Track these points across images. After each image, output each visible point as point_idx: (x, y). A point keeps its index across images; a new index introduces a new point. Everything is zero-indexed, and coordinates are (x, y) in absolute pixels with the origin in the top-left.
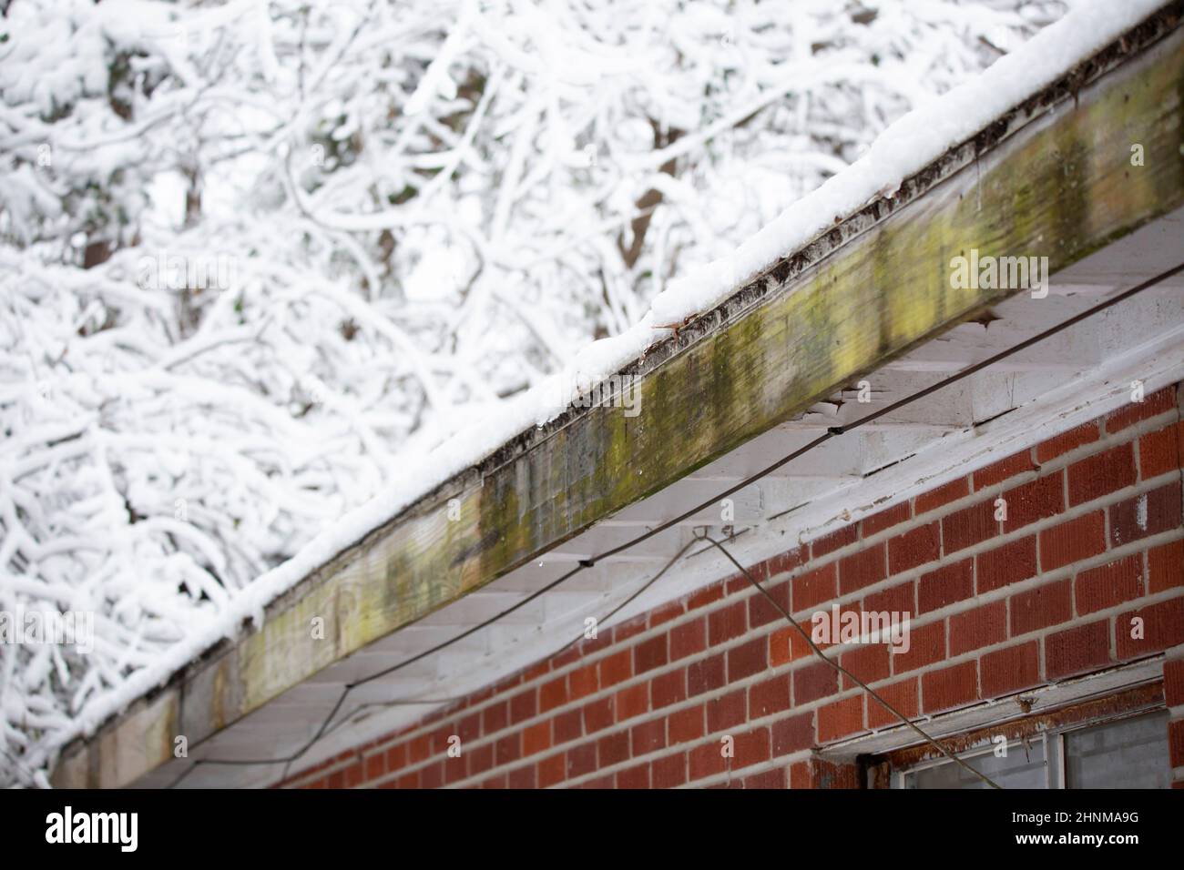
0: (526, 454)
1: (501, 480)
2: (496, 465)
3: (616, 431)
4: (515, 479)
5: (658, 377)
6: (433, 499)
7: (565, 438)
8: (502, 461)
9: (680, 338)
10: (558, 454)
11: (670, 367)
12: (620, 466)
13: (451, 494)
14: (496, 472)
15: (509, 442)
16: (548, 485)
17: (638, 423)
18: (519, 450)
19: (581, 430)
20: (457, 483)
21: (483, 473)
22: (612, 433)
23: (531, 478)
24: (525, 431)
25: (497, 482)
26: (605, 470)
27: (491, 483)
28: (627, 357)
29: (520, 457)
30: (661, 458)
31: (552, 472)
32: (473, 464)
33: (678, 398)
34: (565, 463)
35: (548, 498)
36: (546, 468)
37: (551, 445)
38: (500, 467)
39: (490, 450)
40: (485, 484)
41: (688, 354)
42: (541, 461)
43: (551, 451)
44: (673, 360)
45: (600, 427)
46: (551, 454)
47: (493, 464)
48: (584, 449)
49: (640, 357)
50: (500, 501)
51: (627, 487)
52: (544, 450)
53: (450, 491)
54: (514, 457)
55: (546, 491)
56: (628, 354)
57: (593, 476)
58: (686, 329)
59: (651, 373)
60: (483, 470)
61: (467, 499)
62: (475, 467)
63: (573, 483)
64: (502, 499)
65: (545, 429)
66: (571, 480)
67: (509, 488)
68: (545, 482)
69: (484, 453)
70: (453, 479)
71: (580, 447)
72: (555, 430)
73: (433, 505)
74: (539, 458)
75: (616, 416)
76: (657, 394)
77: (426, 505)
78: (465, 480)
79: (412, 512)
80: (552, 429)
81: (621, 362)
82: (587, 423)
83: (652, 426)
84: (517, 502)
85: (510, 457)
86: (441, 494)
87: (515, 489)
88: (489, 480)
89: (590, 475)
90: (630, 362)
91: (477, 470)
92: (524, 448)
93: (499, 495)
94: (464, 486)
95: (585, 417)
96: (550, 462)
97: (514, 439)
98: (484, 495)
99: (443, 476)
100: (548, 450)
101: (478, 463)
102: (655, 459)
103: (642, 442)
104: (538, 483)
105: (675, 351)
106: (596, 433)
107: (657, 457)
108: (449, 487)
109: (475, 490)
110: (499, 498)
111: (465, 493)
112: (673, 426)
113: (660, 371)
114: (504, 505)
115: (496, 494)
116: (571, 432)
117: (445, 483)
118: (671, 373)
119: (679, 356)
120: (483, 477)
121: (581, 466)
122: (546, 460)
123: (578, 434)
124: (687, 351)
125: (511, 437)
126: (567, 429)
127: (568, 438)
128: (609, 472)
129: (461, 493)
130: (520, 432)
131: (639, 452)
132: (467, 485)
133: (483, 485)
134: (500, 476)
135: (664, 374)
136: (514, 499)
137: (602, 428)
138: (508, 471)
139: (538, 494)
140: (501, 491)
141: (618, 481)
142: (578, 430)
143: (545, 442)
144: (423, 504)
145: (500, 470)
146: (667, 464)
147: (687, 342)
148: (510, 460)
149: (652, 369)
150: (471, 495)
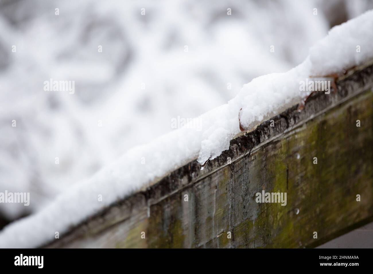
0: (192, 186)
1: (168, 210)
2: (163, 194)
3: (278, 176)
4: (181, 211)
5: (319, 125)
6: (101, 220)
7: (229, 175)
8: (169, 191)
9: (340, 88)
10: (223, 191)
11: (330, 116)
12: (282, 214)
13: (119, 219)
14: (163, 201)
15: (175, 172)
16: (213, 223)
17: (299, 171)
18: (184, 181)
19: (244, 170)
20: (124, 207)
21: (150, 201)
22: (274, 177)
23: (197, 212)
24: (190, 163)
25: (163, 211)
26: (267, 216)
27: (157, 212)
28: (288, 101)
29: (185, 189)
30: (321, 211)
31: (217, 210)
32: (139, 190)
33: (337, 151)
34: (229, 201)
35: (213, 237)
36: (211, 203)
37: (216, 179)
38: (166, 196)
39: (156, 177)
40: (151, 214)
41: (347, 106)
42: (206, 196)
43: (216, 187)
44: (332, 110)
45: (262, 170)
46: (216, 190)
47: (160, 192)
48: (247, 190)
49: (299, 102)
50: (166, 234)
51: (289, 237)
52: (209, 184)
53: (117, 215)
54: (180, 188)
55: (211, 229)
56: (288, 98)
57: (256, 219)
58: (346, 80)
59: (312, 120)
60: (150, 197)
61: (134, 227)
62: (142, 193)
63: (236, 225)
64: (169, 231)
65: (209, 163)
66: (235, 221)
67: (175, 220)
68: (210, 219)
69: (150, 181)
70: (120, 203)
71: (243, 187)
72: (220, 165)
73: (101, 227)
74: (205, 191)
75: (278, 160)
76: (317, 142)
77: (95, 227)
78: (132, 205)
79: (79, 232)
80: (217, 163)
81: (282, 105)
82: (250, 162)
83: (312, 176)
84: (183, 237)
85: (176, 187)
86: (108, 217)
87: (181, 222)
88: (155, 209)
89: (254, 218)
90: (291, 107)
91: (143, 197)
92: (190, 179)
93: (165, 226)
94: (131, 210)
95: (249, 156)
96: (214, 198)
97: (179, 170)
98: (150, 223)
99: (110, 199)
100: (213, 185)
101: (144, 190)
102: (315, 212)
103: (303, 192)
104: (204, 219)
105: (335, 101)
106: (259, 176)
107: (318, 210)
108: (116, 211)
109: (142, 217)
110: (166, 229)
111: (133, 219)
112: (332, 179)
113: (320, 119)
114: (170, 238)
115: (163, 224)
116: (235, 170)
117: (113, 206)
118: (331, 122)
119: (340, 106)
120: (149, 204)
121: (244, 207)
122: (211, 196)
123: (242, 173)
124: (347, 102)
125: (176, 168)
126: (231, 166)
127: (232, 175)
128: (271, 218)
129: (128, 219)
130: (185, 163)
131: (300, 202)
132: (135, 211)
133: (149, 213)
134: (166, 206)
135: (324, 122)
136: (180, 232)
137: (264, 171)
138: (174, 201)
139: (203, 231)
140: (167, 222)
141: (280, 229)
142: (241, 169)
143: (210, 177)
144: (91, 225)
145: (167, 199)
146: (327, 219)
147: (346, 93)
148: (176, 191)
149: (312, 117)
150: (138, 221)
